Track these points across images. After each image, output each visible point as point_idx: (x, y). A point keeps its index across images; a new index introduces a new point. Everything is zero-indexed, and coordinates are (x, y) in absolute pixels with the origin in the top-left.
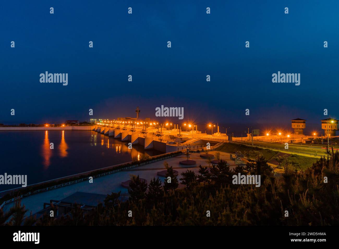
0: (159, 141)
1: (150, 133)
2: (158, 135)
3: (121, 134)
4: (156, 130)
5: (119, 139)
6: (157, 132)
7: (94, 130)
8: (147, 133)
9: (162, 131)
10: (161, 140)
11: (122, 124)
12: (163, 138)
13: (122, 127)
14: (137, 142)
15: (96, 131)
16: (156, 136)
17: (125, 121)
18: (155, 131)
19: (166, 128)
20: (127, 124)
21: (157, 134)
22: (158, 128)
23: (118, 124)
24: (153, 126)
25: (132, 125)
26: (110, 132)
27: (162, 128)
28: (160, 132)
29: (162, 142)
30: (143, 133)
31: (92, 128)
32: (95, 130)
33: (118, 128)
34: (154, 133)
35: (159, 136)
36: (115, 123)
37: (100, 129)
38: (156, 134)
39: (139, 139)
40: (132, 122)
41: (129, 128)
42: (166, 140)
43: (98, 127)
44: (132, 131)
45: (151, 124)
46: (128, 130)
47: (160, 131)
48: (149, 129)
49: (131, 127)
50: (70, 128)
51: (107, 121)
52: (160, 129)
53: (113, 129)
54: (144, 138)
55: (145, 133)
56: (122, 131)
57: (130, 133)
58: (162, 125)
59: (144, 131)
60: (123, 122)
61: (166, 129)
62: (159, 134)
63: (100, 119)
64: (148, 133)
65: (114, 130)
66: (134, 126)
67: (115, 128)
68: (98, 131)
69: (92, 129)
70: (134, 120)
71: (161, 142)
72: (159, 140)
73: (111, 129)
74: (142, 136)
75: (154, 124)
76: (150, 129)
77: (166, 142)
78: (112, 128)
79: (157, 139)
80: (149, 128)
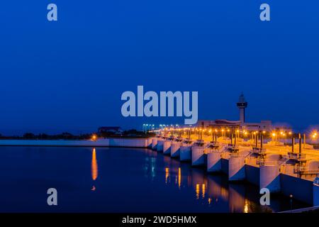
0: (296, 176)
1: (273, 157)
2: (293, 162)
3: (205, 157)
4: (289, 149)
5: (201, 167)
6: (289, 154)
7: (150, 147)
8: (265, 155)
9: (303, 152)
10: (300, 173)
11: (206, 134)
12: (307, 168)
13: (207, 140)
14: (243, 176)
15: (155, 149)
16: (287, 163)
17: (213, 127)
18: (285, 151)
19: (310, 144)
20: (219, 135)
21: (288, 159)
22: (292, 145)
23: (198, 133)
24: (280, 139)
25: (229, 136)
26: (182, 152)
27: (302, 145)
28: (296, 155)
29: (303, 177)
30: (256, 155)
31: (148, 142)
32: (153, 146)
33: (200, 144)
34: (281, 157)
35: (294, 165)
36: (193, 133)
37: (163, 146)
38: (286, 159)
39: (247, 168)
40: (229, 130)
41: (223, 144)
42: (312, 175)
43: (158, 141)
44: (230, 150)
45: (274, 135)
46: (221, 149)
47: (296, 151)
48: (268, 146)
49: (228, 141)
50: (105, 142)
51: (175, 128)
52: (296, 146)
53: (189, 145)
54: (258, 166)
55: (260, 155)
56: (207, 151)
57: (226, 156)
58: (302, 137)
59: (257, 151)
60: (210, 131)
61: (312, 146)
62: (294, 158)
63: (162, 124)
64: (267, 156)
65: (191, 148)
66: (233, 139)
67: (193, 143)
68: (158, 150)
69: (146, 145)
70: (234, 127)
71: (299, 180)
72: (295, 173)
73: (185, 145)
74: (253, 162)
75: (282, 133)
76: (271, 146)
77: (312, 179)
78: (186, 142)
79: (289, 170)
80: (269, 143)
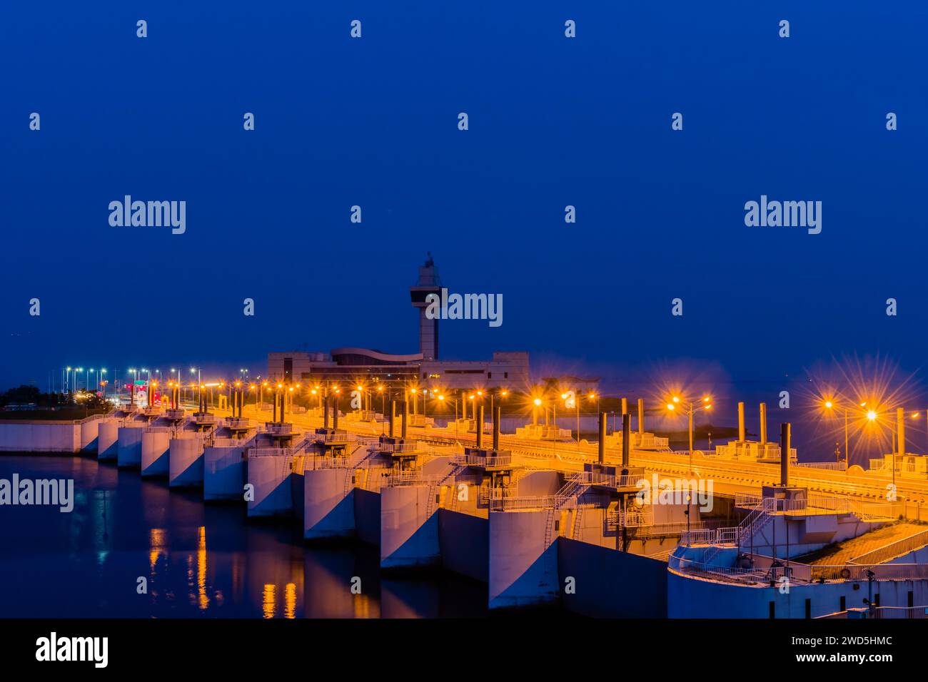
0: (611, 543)
1: (536, 480)
2: (601, 496)
3: (296, 485)
4: (585, 452)
6: (587, 467)
7: (89, 452)
8: (508, 473)
9: (635, 461)
10: (626, 535)
11: (302, 402)
13: (304, 423)
14: (429, 551)
15: (109, 460)
16: (583, 500)
17: (323, 374)
18: (573, 458)
19: (659, 434)
20: (343, 405)
21: (586, 485)
22: (597, 437)
23: (271, 399)
24: (558, 416)
25: (380, 406)
26: (211, 468)
27: (632, 437)
28: (611, 471)
29: (634, 548)
30: (475, 474)
32: (102, 449)
33: (277, 438)
34: (560, 481)
35: (604, 506)
36: (250, 398)
37: (138, 449)
38: (578, 487)
39: (444, 521)
40: (381, 388)
41: (362, 439)
42: (663, 538)
43: (121, 431)
44: (387, 459)
45: (537, 401)
46: (354, 455)
47: (613, 460)
48: (521, 446)
49: (378, 427)
52: (613, 442)
53: (237, 442)
54: (483, 514)
55: (489, 474)
56: (304, 462)
57: (372, 478)
58: (632, 408)
59: (480, 462)
60: (315, 391)
61: (664, 442)
62: (605, 481)
64: (516, 476)
65: (244, 453)
66: (397, 420)
67: (251, 435)
68: (124, 464)
69: (77, 445)
70: (397, 375)
71: (621, 557)
72: (607, 534)
73: (221, 443)
74: (464, 497)
75: (569, 399)
76: (530, 443)
77: (662, 553)
78: (228, 432)
79: (587, 526)
80: (522, 433)
